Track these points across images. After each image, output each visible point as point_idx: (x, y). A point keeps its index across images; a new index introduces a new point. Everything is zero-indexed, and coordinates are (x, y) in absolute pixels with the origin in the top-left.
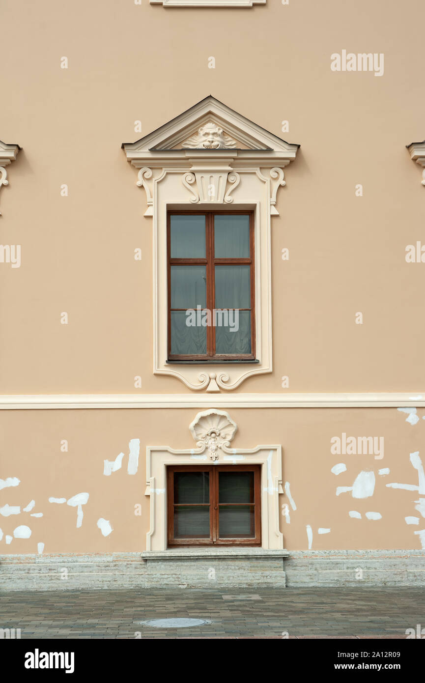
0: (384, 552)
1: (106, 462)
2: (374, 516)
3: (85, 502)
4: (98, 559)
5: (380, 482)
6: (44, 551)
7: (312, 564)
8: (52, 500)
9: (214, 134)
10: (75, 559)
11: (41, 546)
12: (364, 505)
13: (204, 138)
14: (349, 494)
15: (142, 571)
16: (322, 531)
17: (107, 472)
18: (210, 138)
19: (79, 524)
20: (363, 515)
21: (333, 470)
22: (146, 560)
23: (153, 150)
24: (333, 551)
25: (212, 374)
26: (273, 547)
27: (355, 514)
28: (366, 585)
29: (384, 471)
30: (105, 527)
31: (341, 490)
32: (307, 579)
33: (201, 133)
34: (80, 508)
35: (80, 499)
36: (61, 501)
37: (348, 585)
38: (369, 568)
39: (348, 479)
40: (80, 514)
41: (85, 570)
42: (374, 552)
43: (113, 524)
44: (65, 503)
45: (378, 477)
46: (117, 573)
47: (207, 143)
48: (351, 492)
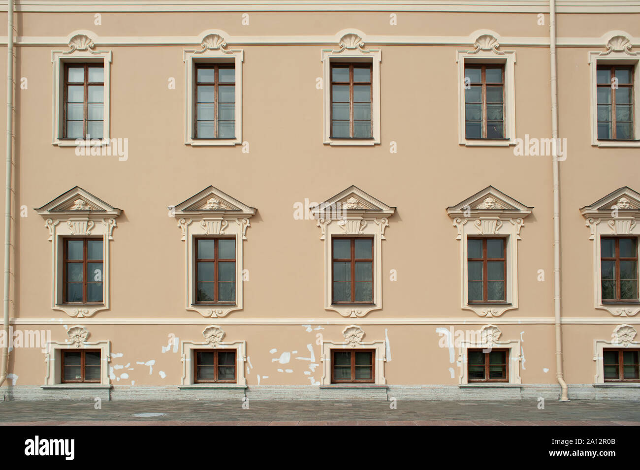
0: (293, 386)
1: (163, 347)
2: (289, 371)
3: (153, 364)
4: (159, 388)
5: (293, 356)
6: (135, 384)
7: (259, 391)
8: (138, 363)
9: (214, 203)
10: (149, 387)
11: (133, 382)
12: (284, 367)
13: (209, 205)
14: (278, 361)
15: (179, 393)
16: (264, 377)
17: (163, 351)
18: (212, 205)
19: (151, 373)
20: (284, 371)
21: (270, 352)
22: (181, 389)
23: (184, 210)
24: (269, 386)
25: (213, 310)
26: (240, 384)
27: (280, 370)
28: (283, 400)
29: (295, 352)
30: (163, 375)
31: (274, 360)
32: (256, 397)
33: (208, 203)
34: (151, 366)
35: (151, 363)
36: (142, 363)
37: (275, 400)
38: (285, 393)
39: (277, 355)
40: (151, 369)
41: (153, 392)
42: (288, 386)
43: (166, 373)
44: (144, 365)
45: (291, 354)
46: (167, 394)
47: (210, 207)
48: (279, 361)
